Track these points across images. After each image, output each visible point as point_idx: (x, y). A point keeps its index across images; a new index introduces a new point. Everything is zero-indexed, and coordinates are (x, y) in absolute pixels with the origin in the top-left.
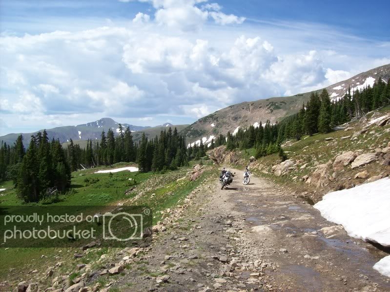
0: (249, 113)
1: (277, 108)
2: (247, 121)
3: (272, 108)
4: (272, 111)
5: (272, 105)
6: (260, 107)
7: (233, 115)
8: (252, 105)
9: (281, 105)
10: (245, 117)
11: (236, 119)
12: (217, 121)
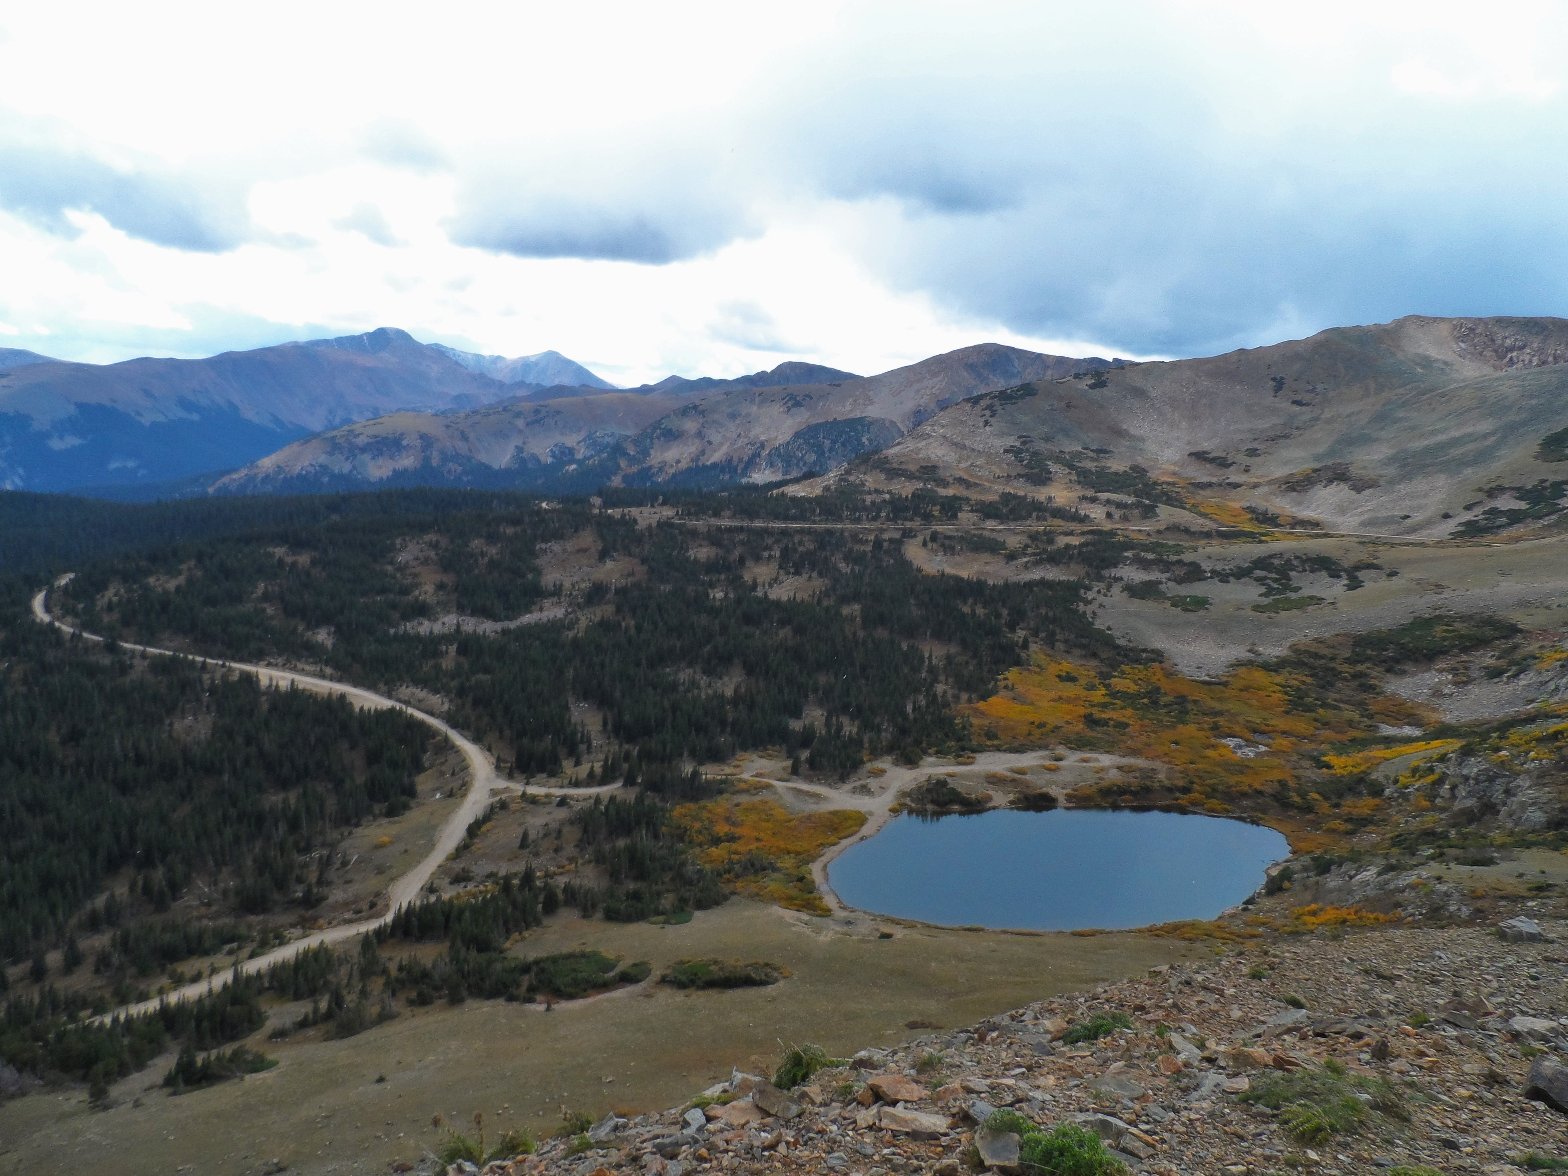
0: (754, 409)
1: (798, 404)
2: (749, 422)
3: (790, 404)
4: (789, 409)
5: (790, 399)
6: (772, 401)
7: (729, 410)
8: (760, 395)
9: (804, 399)
10: (748, 415)
11: (733, 416)
12: (704, 416)
